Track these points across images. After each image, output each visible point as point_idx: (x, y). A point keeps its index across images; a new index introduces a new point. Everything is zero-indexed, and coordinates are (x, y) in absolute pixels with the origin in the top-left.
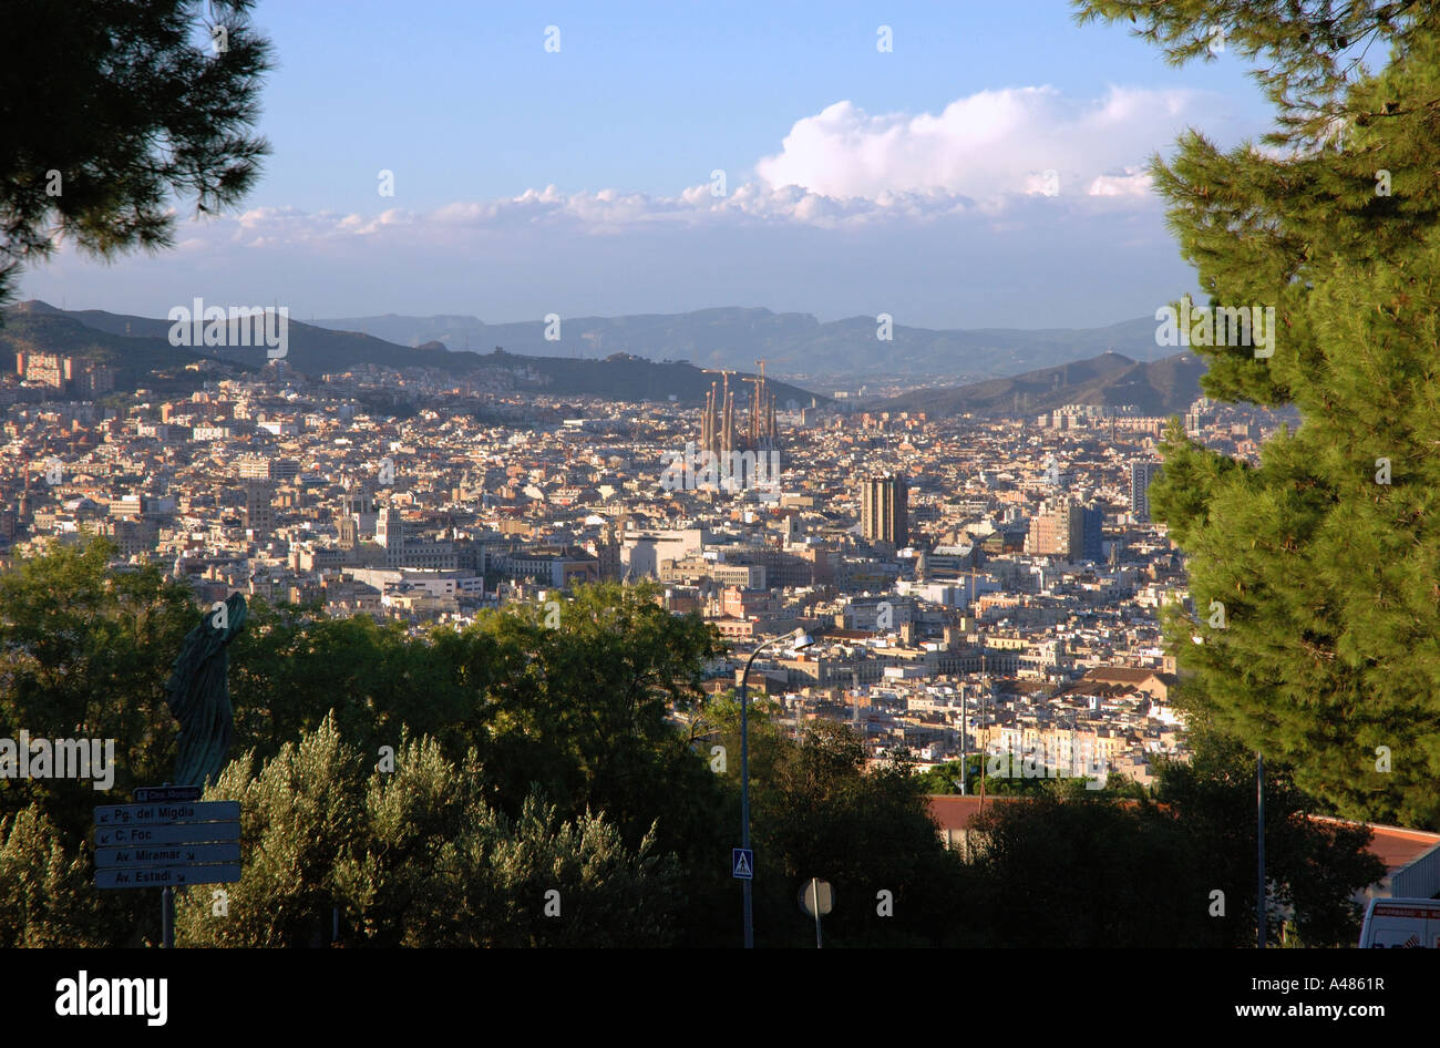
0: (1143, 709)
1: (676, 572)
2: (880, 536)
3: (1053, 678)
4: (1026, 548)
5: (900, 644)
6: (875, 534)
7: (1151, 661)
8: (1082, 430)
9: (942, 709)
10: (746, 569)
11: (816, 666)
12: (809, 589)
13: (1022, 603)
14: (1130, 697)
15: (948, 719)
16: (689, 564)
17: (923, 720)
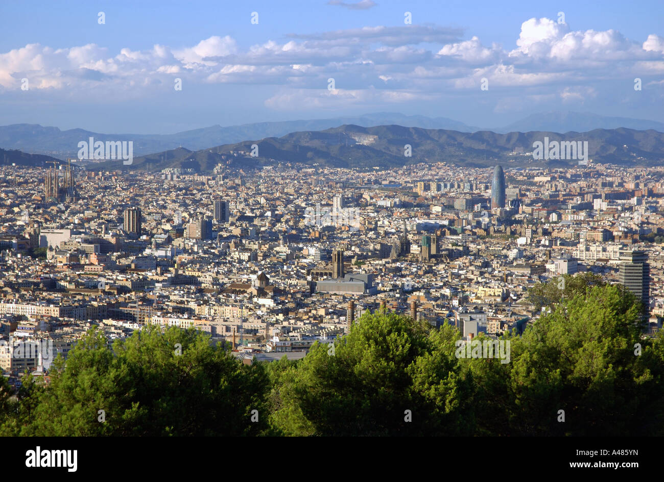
0: (251, 298)
1: (67, 246)
2: (131, 230)
3: (215, 287)
4: (185, 235)
5: (157, 274)
6: (129, 229)
7: (246, 280)
8: (179, 181)
9: (183, 299)
10: (93, 246)
11: (130, 283)
12: (119, 253)
13: (194, 258)
14: (246, 295)
15: (186, 303)
16: (70, 243)
17: (177, 303)
